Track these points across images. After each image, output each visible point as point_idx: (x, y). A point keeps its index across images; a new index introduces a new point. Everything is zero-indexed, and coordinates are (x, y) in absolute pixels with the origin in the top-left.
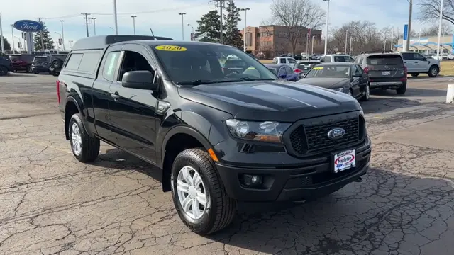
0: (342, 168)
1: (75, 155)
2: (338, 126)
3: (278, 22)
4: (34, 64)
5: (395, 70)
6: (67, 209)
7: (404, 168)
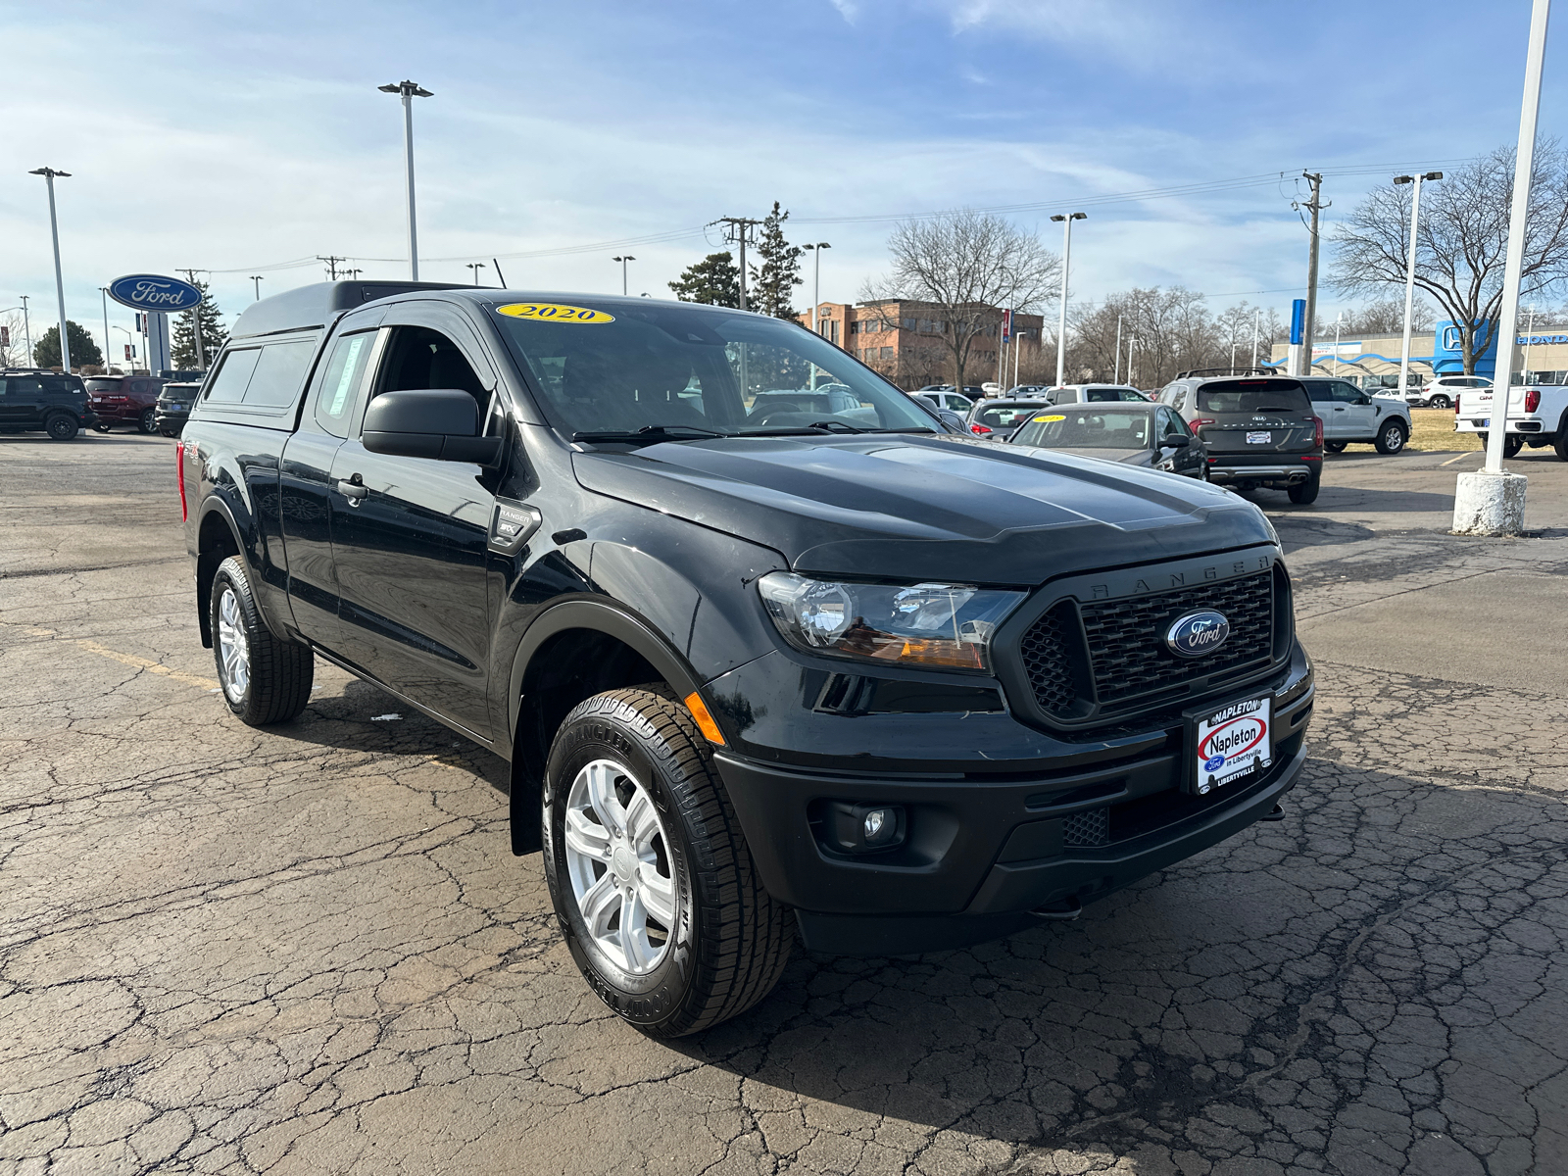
0: (1225, 773)
1: (228, 699)
2: (1204, 604)
3: (913, 288)
4: (164, 405)
5: (1286, 429)
6: (149, 911)
7: (1375, 752)
